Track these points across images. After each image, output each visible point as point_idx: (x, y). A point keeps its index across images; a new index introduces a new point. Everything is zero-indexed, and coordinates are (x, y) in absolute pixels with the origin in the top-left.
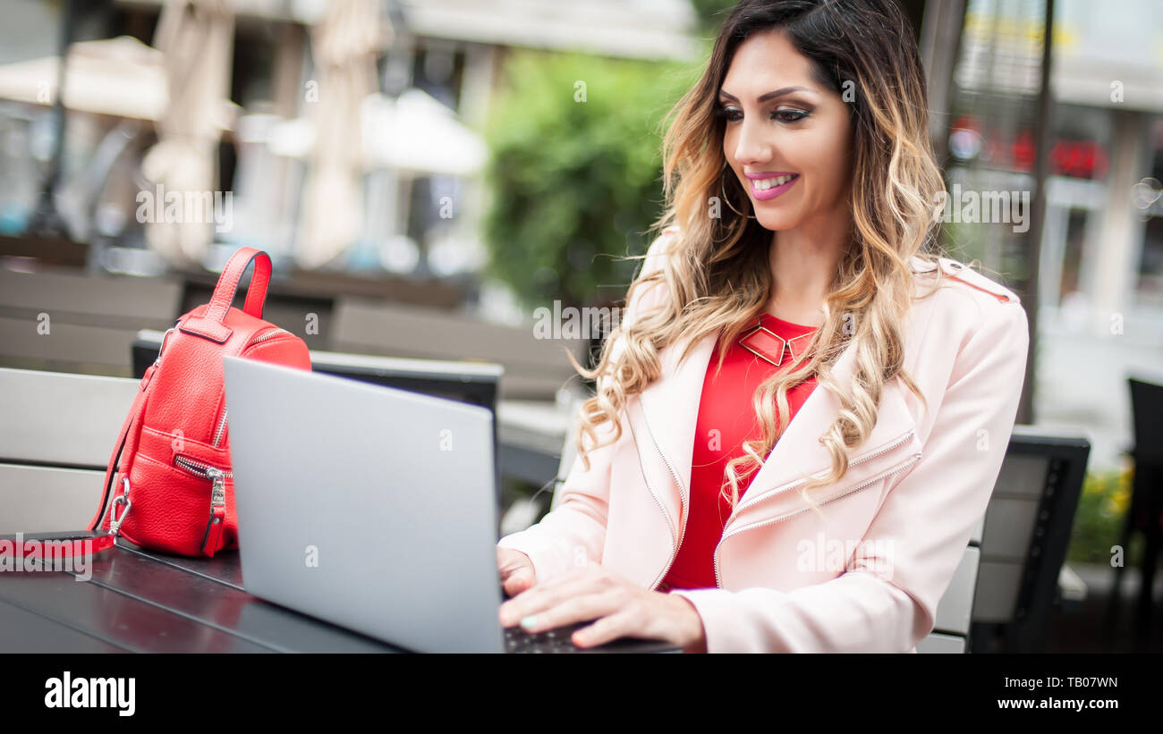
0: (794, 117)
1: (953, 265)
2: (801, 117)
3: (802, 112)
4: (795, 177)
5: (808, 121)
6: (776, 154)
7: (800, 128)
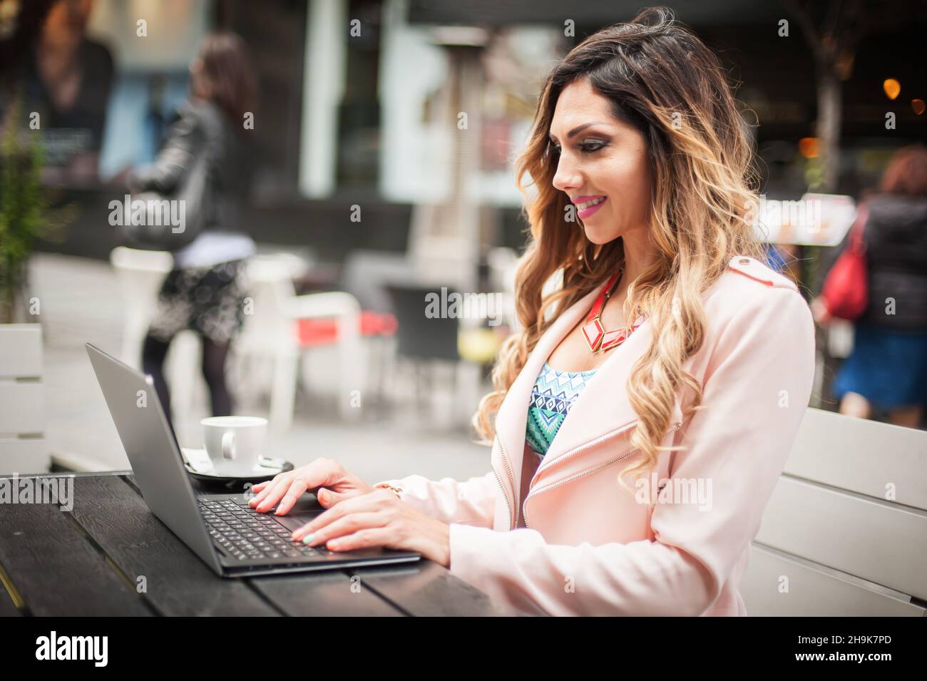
0: (595, 148)
1: (741, 261)
2: (601, 147)
3: (601, 142)
4: (604, 199)
5: (608, 150)
6: (586, 181)
7: (600, 157)
